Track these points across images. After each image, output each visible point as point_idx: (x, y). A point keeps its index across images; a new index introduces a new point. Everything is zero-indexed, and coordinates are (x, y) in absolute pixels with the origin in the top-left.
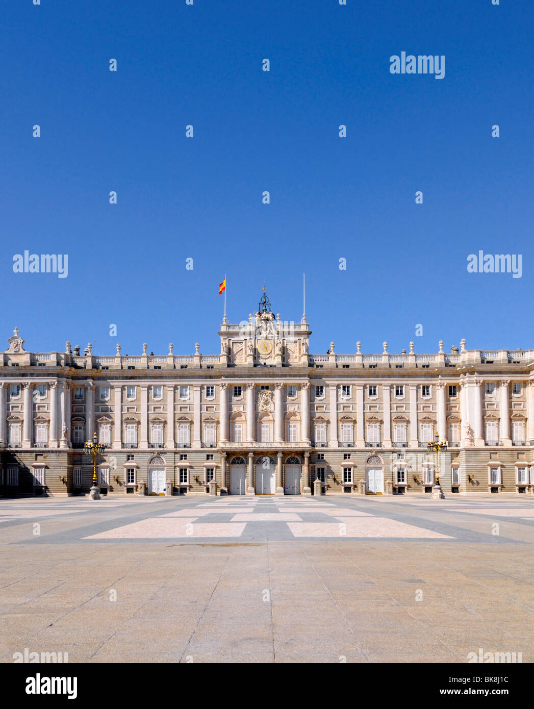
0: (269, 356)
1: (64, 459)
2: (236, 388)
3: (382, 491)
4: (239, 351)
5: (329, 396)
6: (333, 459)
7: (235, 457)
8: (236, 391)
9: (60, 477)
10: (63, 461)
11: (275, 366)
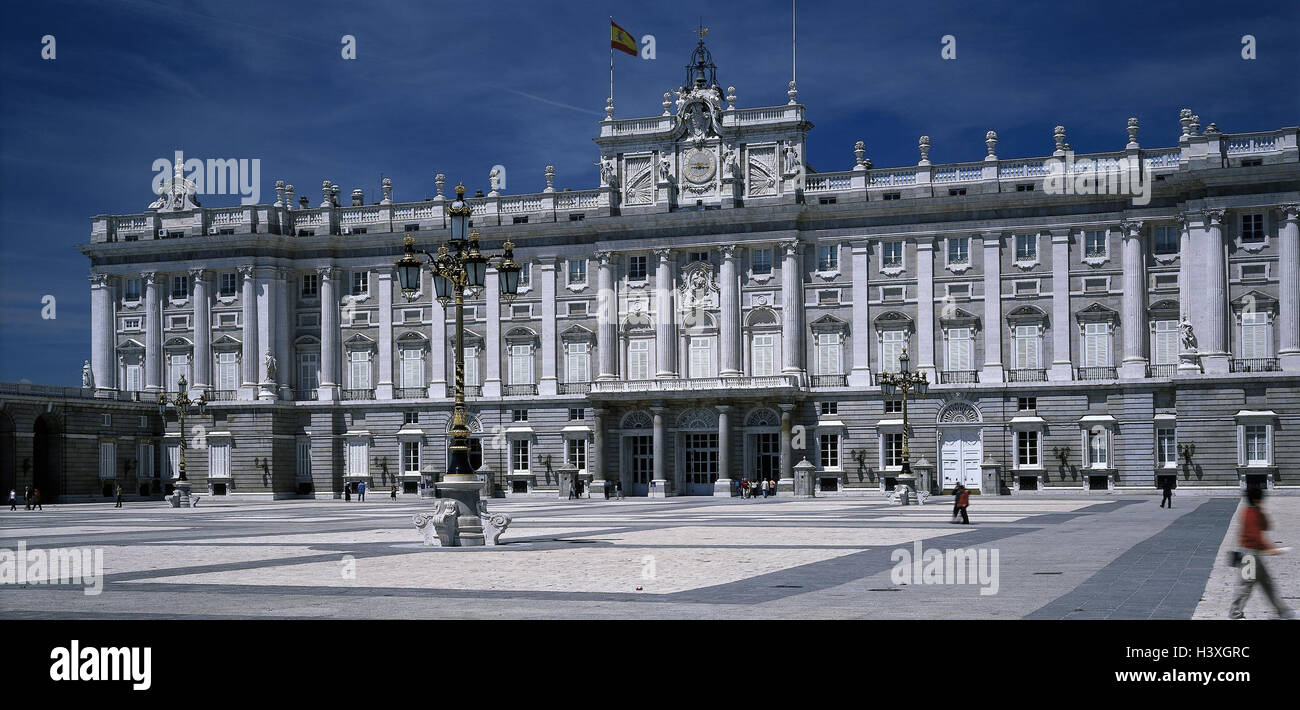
0: (709, 183)
1: (267, 423)
2: (634, 260)
3: (979, 487)
4: (641, 178)
5: (850, 269)
6: (857, 412)
7: (630, 413)
8: (634, 267)
9: (257, 461)
10: (265, 428)
11: (719, 207)
